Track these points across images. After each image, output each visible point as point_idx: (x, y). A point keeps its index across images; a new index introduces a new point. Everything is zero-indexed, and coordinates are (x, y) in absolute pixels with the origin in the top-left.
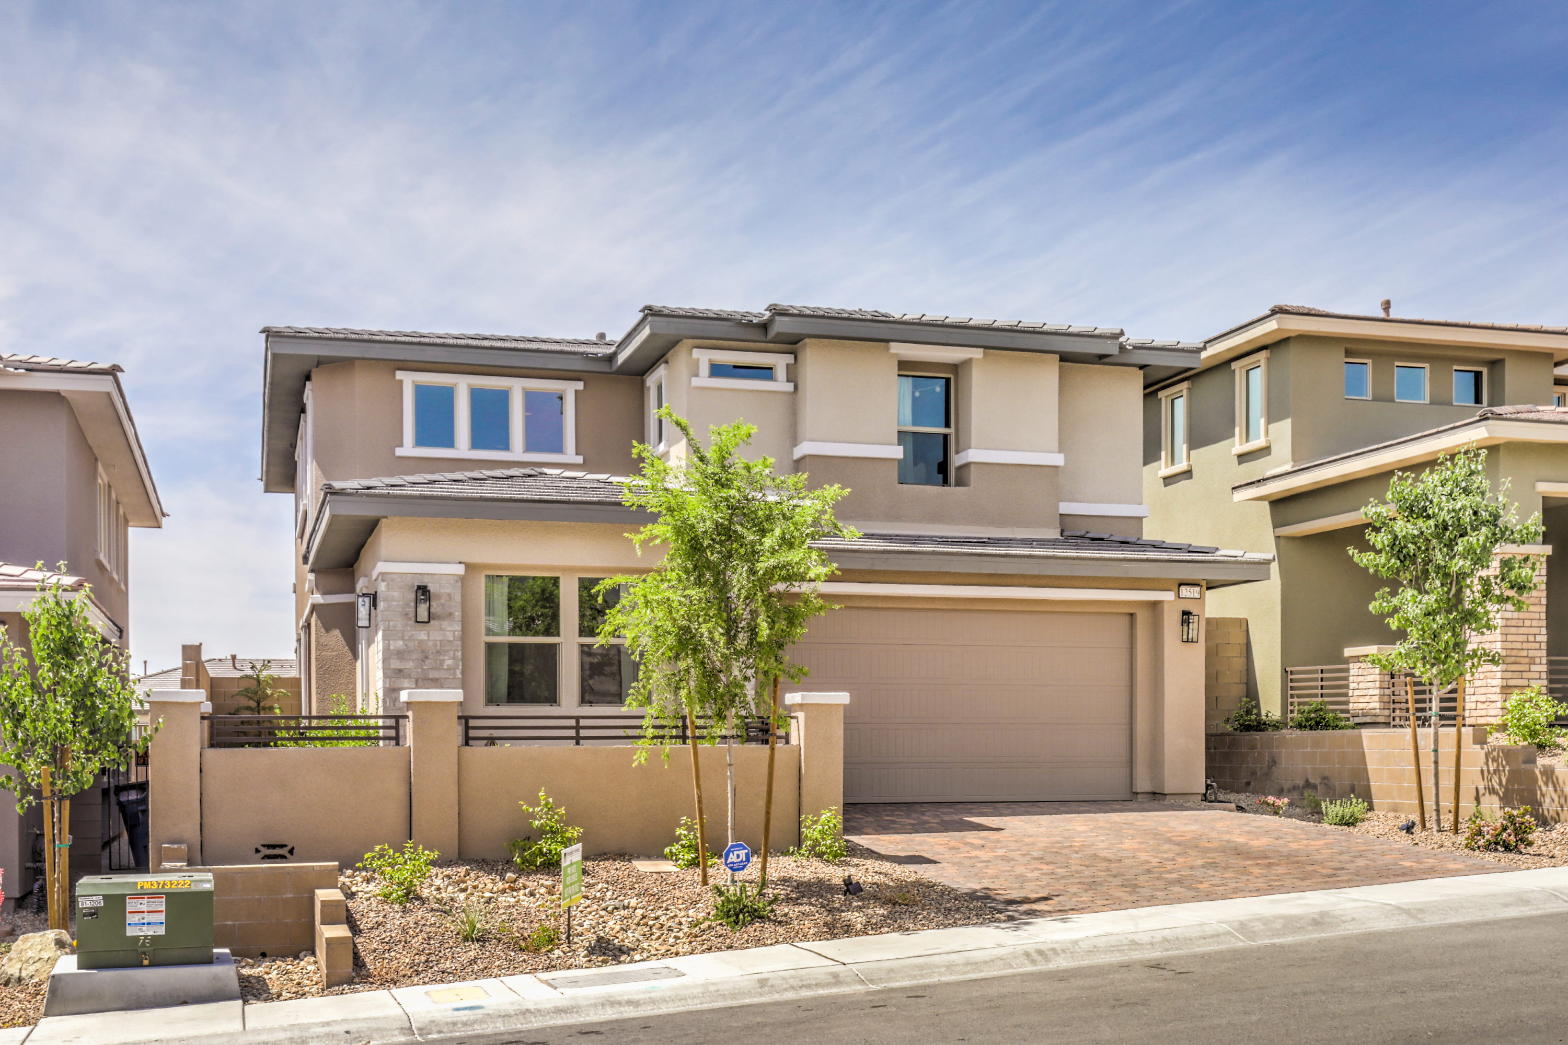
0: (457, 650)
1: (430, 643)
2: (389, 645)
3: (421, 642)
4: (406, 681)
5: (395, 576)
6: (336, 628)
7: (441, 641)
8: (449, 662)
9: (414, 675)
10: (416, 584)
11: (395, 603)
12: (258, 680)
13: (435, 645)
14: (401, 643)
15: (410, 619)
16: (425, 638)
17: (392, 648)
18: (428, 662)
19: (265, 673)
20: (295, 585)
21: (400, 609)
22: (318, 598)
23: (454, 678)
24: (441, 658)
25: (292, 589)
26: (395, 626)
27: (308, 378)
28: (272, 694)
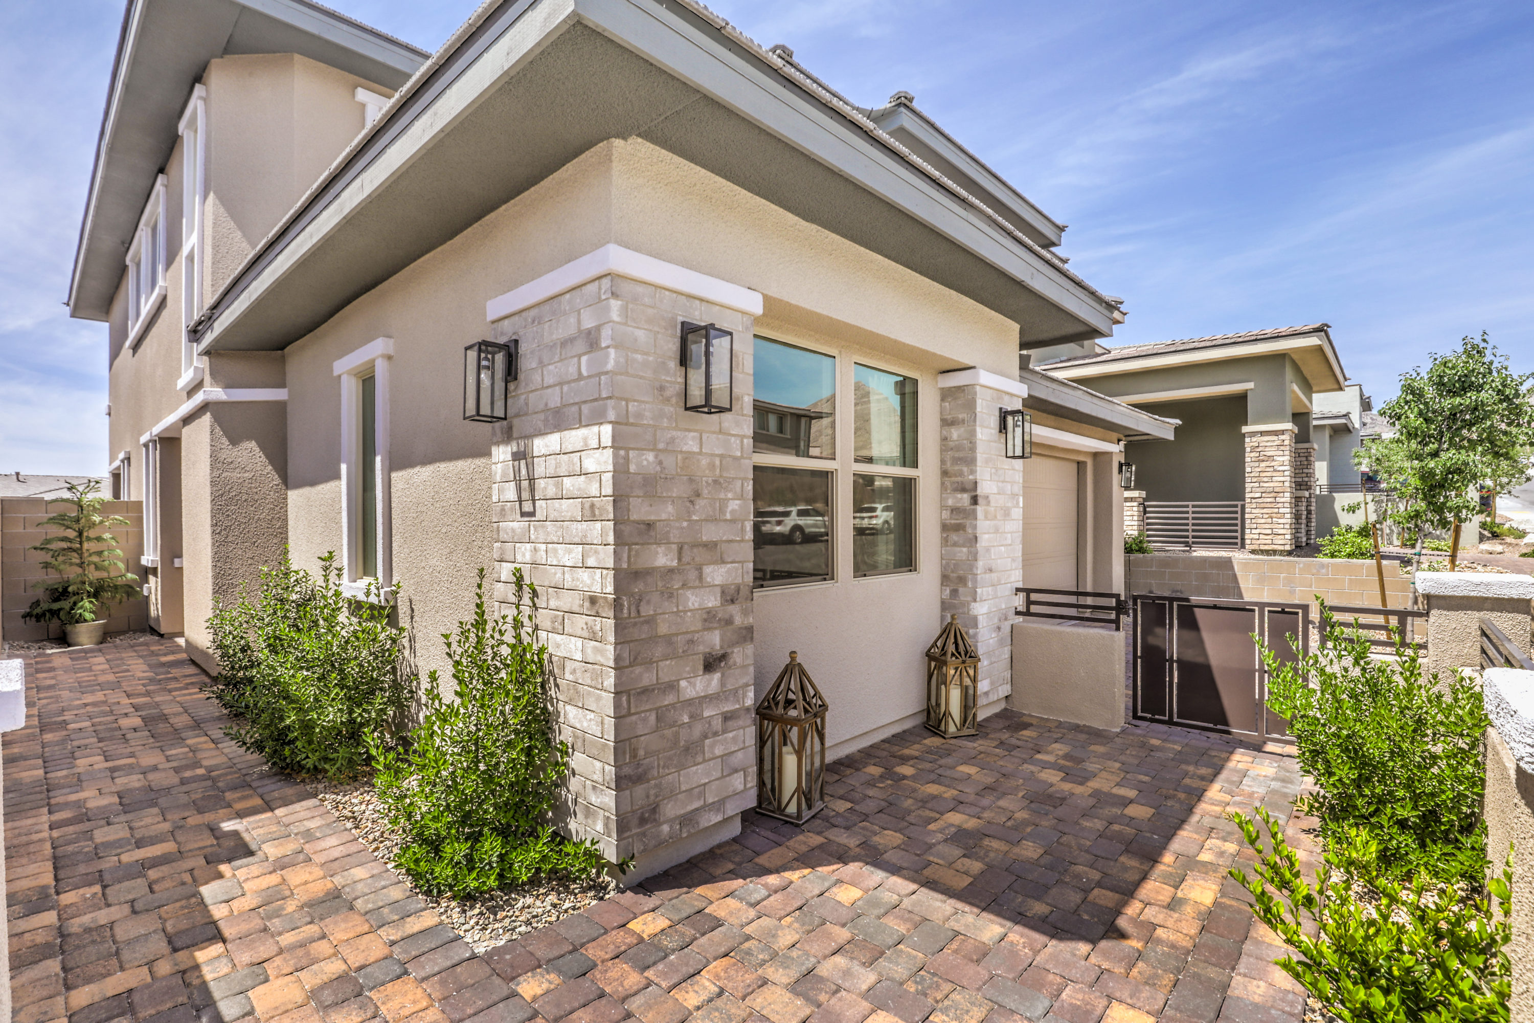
0: (744, 479)
1: (704, 462)
2: (627, 459)
3: (689, 455)
4: (661, 550)
5: (640, 289)
6: (249, 438)
7: (722, 457)
8: (734, 505)
9: (675, 536)
10: (680, 319)
11: (639, 357)
12: (79, 505)
13: (712, 466)
14: (650, 456)
15: (668, 400)
16: (696, 449)
17: (633, 468)
18: (700, 503)
19: (90, 496)
20: (109, 407)
21: (649, 374)
22: (214, 392)
23: (742, 541)
24: (722, 496)
25: (106, 411)
26: (639, 415)
27: (198, 78)
28: (101, 522)
